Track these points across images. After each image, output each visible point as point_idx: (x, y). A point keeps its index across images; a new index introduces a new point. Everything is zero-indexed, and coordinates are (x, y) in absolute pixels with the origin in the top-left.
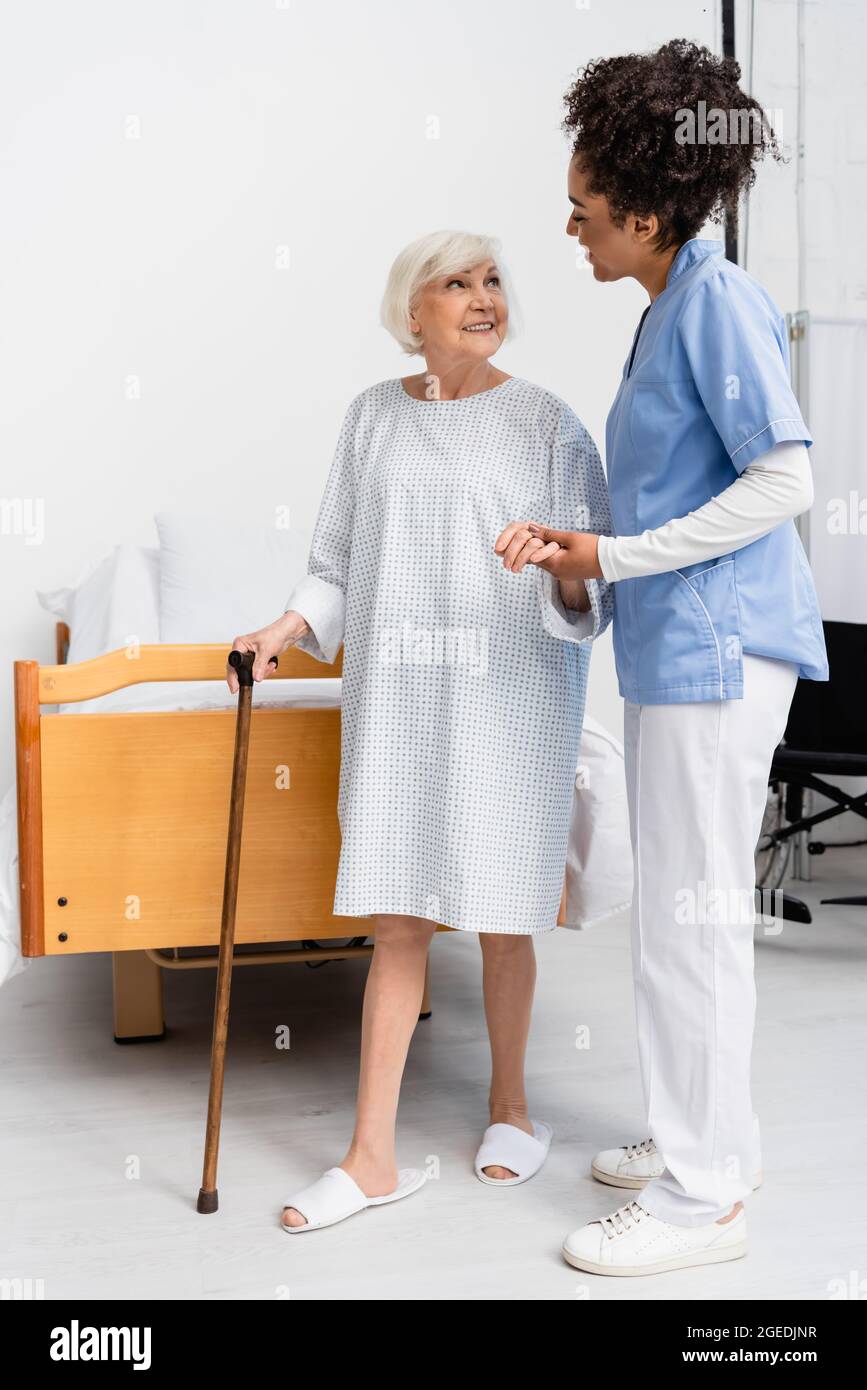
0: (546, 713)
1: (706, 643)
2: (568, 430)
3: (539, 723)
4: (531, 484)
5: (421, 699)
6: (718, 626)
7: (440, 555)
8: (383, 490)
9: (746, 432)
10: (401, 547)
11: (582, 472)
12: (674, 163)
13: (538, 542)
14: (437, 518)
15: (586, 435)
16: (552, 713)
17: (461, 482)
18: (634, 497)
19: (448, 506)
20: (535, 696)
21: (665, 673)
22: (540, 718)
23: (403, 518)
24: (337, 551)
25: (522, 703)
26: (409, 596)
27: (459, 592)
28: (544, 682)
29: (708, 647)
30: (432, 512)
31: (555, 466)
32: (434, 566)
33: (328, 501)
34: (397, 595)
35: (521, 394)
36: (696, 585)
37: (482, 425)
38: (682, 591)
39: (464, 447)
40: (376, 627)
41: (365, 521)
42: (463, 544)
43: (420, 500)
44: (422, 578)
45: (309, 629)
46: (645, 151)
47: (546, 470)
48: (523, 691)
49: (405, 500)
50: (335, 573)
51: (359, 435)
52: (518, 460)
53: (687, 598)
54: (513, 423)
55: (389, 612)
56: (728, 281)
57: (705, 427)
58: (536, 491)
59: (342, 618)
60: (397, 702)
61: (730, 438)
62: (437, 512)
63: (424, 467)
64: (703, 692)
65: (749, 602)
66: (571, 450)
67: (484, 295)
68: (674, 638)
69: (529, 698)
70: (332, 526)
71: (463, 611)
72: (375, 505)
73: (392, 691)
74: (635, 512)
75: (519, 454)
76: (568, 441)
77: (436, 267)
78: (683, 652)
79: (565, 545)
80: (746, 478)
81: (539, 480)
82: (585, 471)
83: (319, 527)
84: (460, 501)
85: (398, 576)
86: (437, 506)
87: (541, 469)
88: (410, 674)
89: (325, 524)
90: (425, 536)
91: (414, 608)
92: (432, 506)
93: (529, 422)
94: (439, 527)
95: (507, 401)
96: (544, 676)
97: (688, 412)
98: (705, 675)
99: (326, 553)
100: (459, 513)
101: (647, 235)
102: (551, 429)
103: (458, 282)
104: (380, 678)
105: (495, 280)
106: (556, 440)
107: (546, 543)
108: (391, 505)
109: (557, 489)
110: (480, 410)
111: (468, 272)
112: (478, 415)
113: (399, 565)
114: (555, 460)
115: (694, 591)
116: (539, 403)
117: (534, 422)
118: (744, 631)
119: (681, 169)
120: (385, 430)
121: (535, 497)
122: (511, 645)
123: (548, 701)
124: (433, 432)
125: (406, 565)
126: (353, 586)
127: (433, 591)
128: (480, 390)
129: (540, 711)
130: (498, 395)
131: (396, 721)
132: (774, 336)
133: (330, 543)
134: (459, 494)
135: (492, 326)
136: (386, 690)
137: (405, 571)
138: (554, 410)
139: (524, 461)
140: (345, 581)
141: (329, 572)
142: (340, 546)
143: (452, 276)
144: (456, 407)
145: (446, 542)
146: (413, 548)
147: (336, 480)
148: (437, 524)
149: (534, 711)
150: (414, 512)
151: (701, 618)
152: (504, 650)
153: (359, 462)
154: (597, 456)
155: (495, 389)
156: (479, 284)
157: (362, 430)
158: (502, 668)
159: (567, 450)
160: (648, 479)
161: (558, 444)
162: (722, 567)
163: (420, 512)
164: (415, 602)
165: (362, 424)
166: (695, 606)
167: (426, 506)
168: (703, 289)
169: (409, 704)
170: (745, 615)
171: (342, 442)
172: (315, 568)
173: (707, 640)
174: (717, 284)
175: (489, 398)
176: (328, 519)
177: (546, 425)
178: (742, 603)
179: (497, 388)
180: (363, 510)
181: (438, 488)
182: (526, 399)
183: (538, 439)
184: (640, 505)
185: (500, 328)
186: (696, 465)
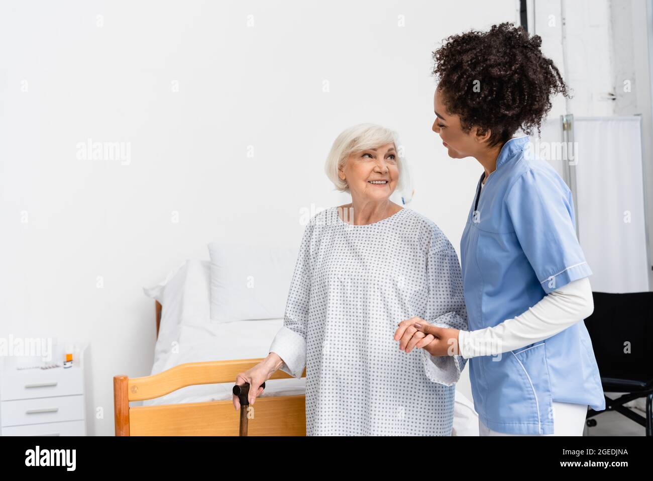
0: (430, 419)
1: (529, 396)
2: (437, 243)
3: (425, 426)
4: (415, 279)
5: (353, 412)
6: (536, 386)
7: (362, 322)
8: (326, 280)
9: (551, 271)
10: (338, 317)
11: (446, 269)
12: (504, 104)
13: (420, 334)
14: (359, 300)
15: (448, 243)
16: (433, 419)
17: (373, 278)
18: (480, 298)
19: (365, 293)
20: (423, 409)
21: (503, 413)
22: (426, 422)
23: (339, 298)
24: (301, 311)
25: (415, 413)
26: (344, 347)
27: (373, 347)
28: (428, 400)
29: (531, 399)
30: (356, 296)
31: (429, 267)
32: (359, 329)
33: (295, 282)
34: (336, 346)
35: (408, 220)
36: (521, 358)
37: (385, 241)
38: (512, 361)
39: (374, 256)
40: (324, 366)
41: (316, 298)
42: (375, 316)
43: (349, 288)
44: (352, 336)
45: (284, 363)
46: (486, 97)
47: (424, 270)
48: (415, 405)
49: (339, 287)
50: (300, 326)
51: (313, 243)
52: (407, 263)
53: (516, 367)
54: (404, 239)
55: (332, 357)
56: (536, 175)
57: (524, 261)
58: (418, 284)
59: (304, 354)
60: (338, 413)
61: (540, 273)
62: (359, 296)
63: (351, 267)
64: (528, 427)
65: (554, 369)
66: (439, 256)
67: (384, 165)
68: (508, 392)
69: (419, 409)
70: (297, 297)
71: (376, 358)
72: (322, 289)
73: (334, 406)
74: (481, 307)
75: (407, 260)
76: (437, 251)
77: (357, 144)
78: (515, 401)
79: (437, 336)
80: (551, 297)
81: (420, 277)
82: (448, 268)
83: (290, 298)
84: (372, 290)
85: (337, 335)
86: (359, 292)
87: (420, 269)
88: (345, 396)
89: (294, 296)
90: (352, 310)
91: (347, 355)
92: (356, 292)
93: (413, 239)
94: (361, 305)
95: (400, 225)
96: (428, 396)
97: (512, 252)
98: (529, 417)
99: (294, 313)
100: (372, 297)
101: (484, 138)
102: (426, 242)
103: (369, 154)
104: (327, 399)
105: (393, 156)
106: (430, 250)
107: (426, 334)
108: (332, 290)
109: (431, 281)
110: (384, 231)
111: (375, 150)
112: (383, 234)
113: (337, 328)
114: (429, 263)
115: (520, 362)
116: (419, 227)
117: (416, 240)
118: (553, 389)
119: (508, 108)
120: (328, 241)
121: (418, 288)
122: (407, 377)
123: (430, 412)
124: (355, 244)
125: (341, 328)
126: (311, 336)
127: (358, 344)
128: (383, 218)
129: (426, 418)
130: (394, 221)
131: (338, 425)
132: (565, 207)
133: (296, 307)
134: (372, 286)
135: (387, 182)
136: (331, 406)
137: (341, 332)
138: (428, 231)
139: (410, 264)
140: (305, 331)
141: (296, 326)
142: (303, 309)
143: (365, 151)
144: (369, 230)
145: (365, 315)
146: (345, 317)
147: (300, 270)
148: (359, 303)
149: (422, 418)
150: (345, 295)
151: (525, 381)
152: (403, 381)
153: (313, 260)
154: (456, 256)
155: (392, 216)
156: (381, 157)
157: (314, 240)
158: (402, 392)
159: (436, 256)
160: (489, 288)
161: (431, 253)
162: (537, 347)
163: (349, 295)
164: (347, 351)
165: (314, 236)
166: (521, 372)
167: (352, 292)
168: (520, 180)
169: (345, 414)
170: (553, 379)
171: (303, 246)
172: (288, 322)
173: (529, 394)
174: (529, 177)
175: (389, 223)
176: (295, 293)
177: (423, 240)
178: (551, 371)
179: (394, 216)
180: (315, 291)
181: (359, 281)
182: (411, 224)
183: (419, 251)
184: (484, 303)
185: (392, 184)
186: (519, 284)
